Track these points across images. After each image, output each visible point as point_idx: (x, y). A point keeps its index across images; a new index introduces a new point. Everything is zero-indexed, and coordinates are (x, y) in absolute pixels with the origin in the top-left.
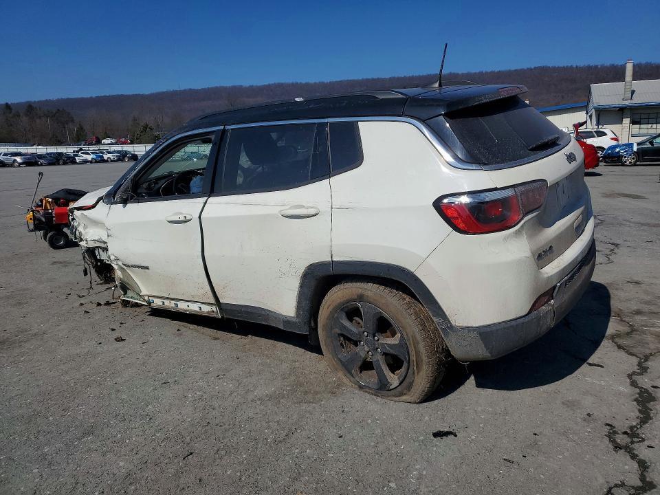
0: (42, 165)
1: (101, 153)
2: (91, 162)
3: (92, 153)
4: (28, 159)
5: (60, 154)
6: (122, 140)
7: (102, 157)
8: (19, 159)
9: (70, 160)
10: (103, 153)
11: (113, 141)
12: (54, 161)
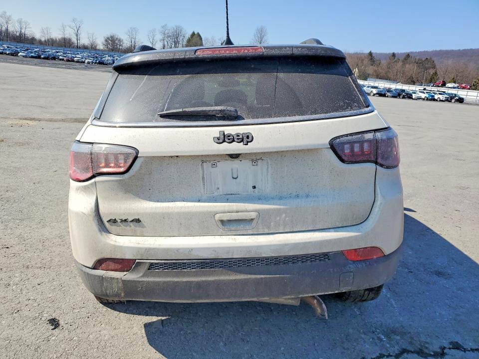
0: (388, 97)
1: (434, 93)
2: (424, 99)
3: (427, 93)
4: (380, 91)
5: (403, 91)
6: (463, 85)
7: (433, 96)
8: (375, 91)
9: (409, 96)
10: (436, 94)
11: (456, 85)
12: (396, 95)
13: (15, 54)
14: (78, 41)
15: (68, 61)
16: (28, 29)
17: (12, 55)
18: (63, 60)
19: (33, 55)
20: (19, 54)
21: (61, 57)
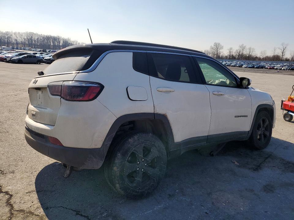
13: (241, 66)
14: (283, 56)
15: (270, 69)
16: (254, 52)
17: (239, 67)
18: (267, 68)
19: (250, 66)
20: (243, 66)
21: (266, 67)
